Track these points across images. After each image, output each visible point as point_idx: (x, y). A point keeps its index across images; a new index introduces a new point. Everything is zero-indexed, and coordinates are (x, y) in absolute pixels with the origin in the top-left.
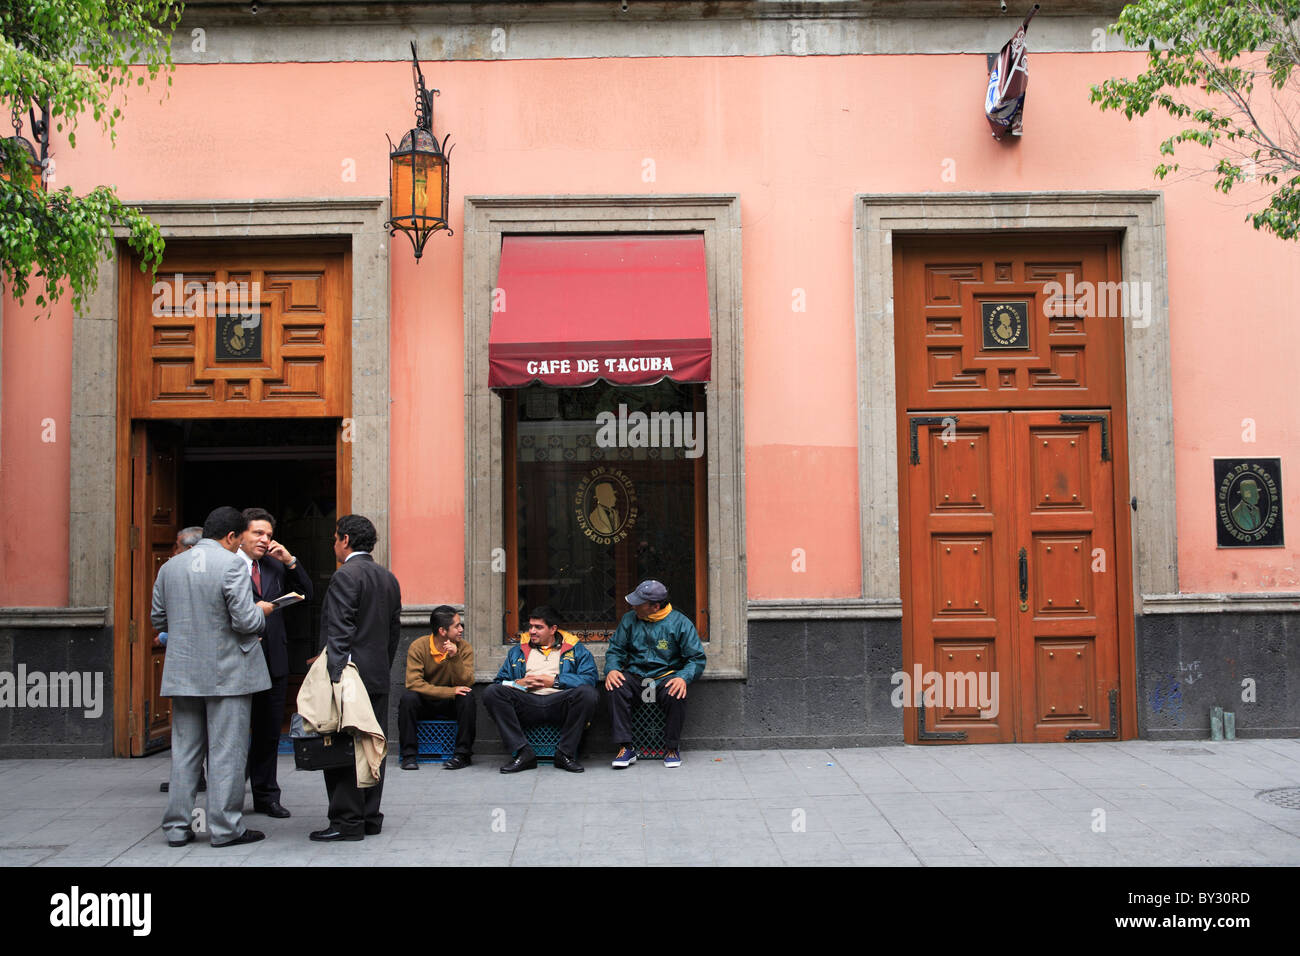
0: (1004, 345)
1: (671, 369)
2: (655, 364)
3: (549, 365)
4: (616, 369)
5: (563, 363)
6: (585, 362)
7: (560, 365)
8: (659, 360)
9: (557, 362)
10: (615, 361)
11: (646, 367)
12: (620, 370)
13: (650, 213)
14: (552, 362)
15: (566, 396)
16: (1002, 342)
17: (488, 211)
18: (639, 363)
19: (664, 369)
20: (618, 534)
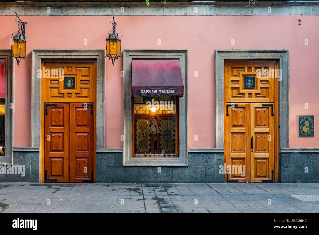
0: (249, 87)
1: (174, 93)
2: (171, 91)
3: (146, 91)
4: (161, 92)
5: (149, 91)
6: (154, 90)
7: (148, 91)
8: (171, 90)
9: (148, 90)
10: (161, 90)
11: (168, 92)
12: (162, 93)
13: (167, 54)
14: (146, 90)
15: (145, 98)
16: (249, 86)
17: (129, 53)
18: (167, 91)
19: (173, 93)
20: (157, 131)
